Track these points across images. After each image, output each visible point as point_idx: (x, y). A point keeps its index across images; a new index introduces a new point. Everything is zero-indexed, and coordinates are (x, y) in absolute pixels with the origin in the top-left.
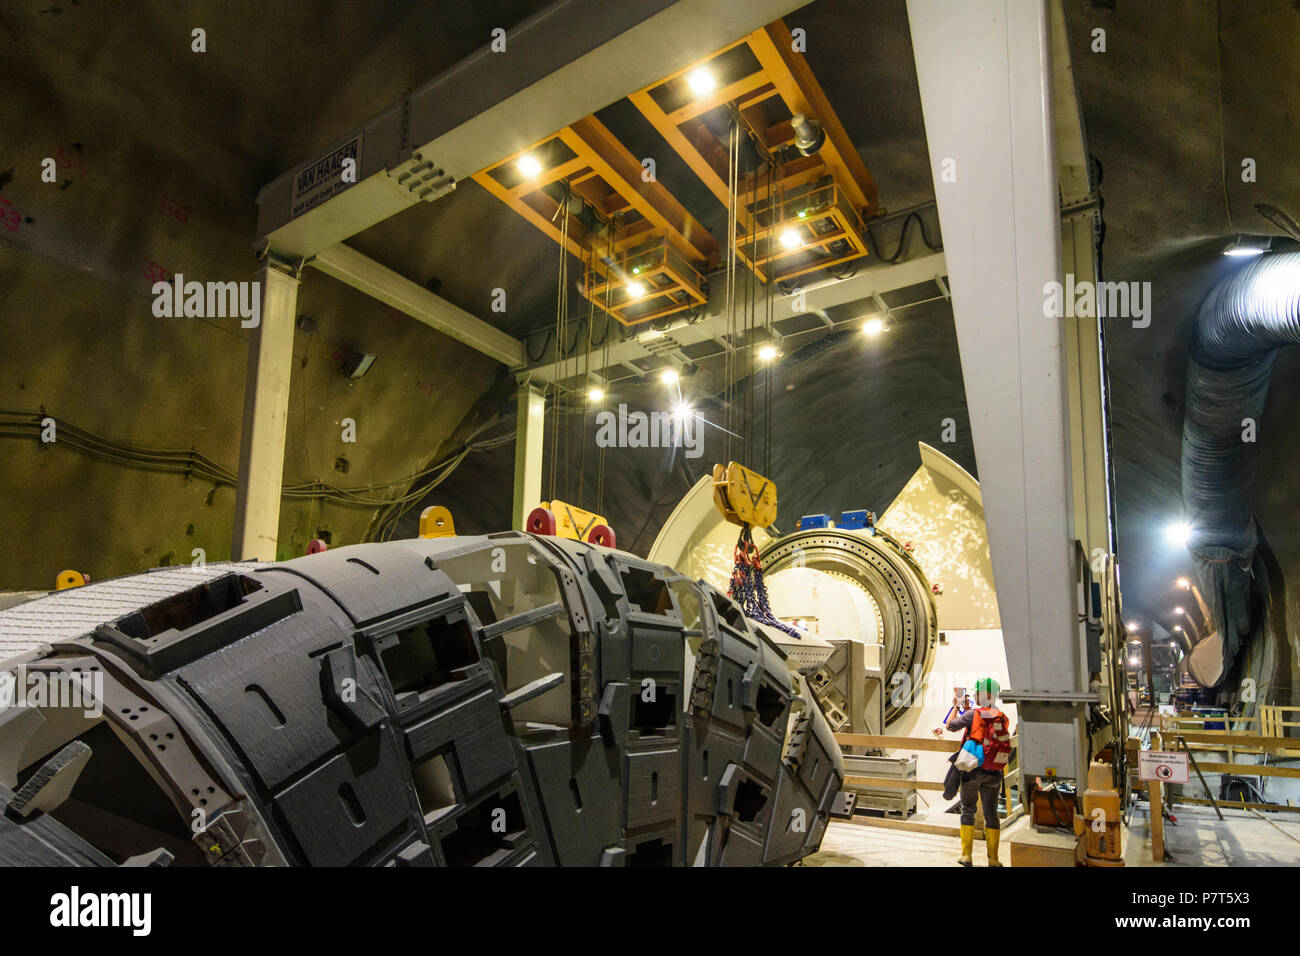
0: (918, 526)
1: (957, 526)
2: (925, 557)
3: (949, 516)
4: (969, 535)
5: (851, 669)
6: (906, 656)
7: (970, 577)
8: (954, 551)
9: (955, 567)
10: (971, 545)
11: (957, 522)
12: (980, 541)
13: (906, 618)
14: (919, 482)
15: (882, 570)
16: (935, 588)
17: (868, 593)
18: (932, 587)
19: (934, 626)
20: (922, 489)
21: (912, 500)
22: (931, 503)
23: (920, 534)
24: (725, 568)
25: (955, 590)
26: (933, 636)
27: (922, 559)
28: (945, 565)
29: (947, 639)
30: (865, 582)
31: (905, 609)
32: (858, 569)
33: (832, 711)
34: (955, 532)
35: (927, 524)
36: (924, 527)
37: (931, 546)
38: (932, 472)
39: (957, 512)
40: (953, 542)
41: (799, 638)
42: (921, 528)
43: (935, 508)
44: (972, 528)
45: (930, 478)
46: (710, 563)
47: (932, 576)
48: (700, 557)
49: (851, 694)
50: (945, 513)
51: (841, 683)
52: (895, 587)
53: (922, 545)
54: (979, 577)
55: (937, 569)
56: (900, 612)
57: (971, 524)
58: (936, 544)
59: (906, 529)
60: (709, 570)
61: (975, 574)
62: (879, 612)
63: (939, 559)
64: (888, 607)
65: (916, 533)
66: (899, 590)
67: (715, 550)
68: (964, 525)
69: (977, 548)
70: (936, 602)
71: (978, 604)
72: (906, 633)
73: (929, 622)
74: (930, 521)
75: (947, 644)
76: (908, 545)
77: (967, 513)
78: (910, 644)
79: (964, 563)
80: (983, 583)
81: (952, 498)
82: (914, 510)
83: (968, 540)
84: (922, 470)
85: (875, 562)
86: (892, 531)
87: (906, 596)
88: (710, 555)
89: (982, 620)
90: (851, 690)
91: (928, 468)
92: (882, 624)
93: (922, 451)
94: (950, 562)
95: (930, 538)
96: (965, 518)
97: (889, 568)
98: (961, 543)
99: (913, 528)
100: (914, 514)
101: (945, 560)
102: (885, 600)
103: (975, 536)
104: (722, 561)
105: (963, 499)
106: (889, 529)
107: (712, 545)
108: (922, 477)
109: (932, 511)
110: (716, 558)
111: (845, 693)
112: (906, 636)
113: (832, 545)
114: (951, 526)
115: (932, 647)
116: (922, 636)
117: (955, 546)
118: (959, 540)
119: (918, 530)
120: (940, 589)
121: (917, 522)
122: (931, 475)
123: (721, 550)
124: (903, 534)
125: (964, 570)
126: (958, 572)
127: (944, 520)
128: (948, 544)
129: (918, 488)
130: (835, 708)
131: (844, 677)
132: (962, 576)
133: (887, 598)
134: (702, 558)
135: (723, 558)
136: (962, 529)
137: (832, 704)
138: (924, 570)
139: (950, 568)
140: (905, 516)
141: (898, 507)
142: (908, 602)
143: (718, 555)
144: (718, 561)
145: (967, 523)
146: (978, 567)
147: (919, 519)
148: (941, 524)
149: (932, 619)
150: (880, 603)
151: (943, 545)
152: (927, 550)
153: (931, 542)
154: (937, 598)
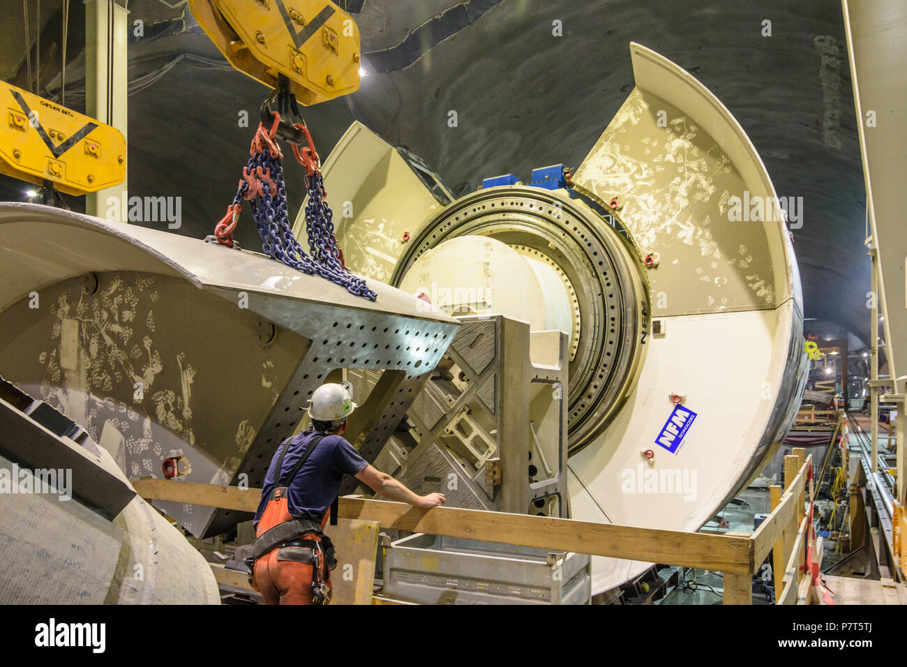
0: (627, 175)
1: (680, 170)
2: (636, 217)
3: (670, 158)
4: (697, 182)
5: (502, 366)
6: (609, 354)
7: (696, 241)
8: (675, 206)
9: (676, 229)
10: (698, 196)
11: (682, 165)
12: (711, 190)
13: (609, 301)
14: (630, 113)
15: (578, 237)
16: (649, 259)
17: (561, 272)
18: (644, 259)
19: (646, 314)
20: (635, 121)
21: (619, 138)
22: (646, 141)
23: (630, 186)
24: (386, 251)
25: (676, 262)
26: (644, 326)
27: (633, 220)
28: (662, 226)
29: (662, 331)
30: (558, 257)
31: (607, 290)
32: (548, 238)
33: (472, 437)
34: (677, 180)
35: (639, 171)
36: (637, 176)
37: (645, 201)
38: (649, 96)
39: (680, 150)
40: (675, 194)
41: (373, 299)
42: (632, 177)
43: (649, 146)
44: (700, 171)
45: (645, 105)
46: (370, 244)
47: (645, 243)
48: (357, 237)
49: (502, 407)
50: (665, 153)
51: (486, 391)
52: (596, 260)
53: (632, 201)
54: (709, 241)
55: (651, 235)
56: (602, 294)
57: (699, 166)
58: (651, 199)
59: (611, 181)
60: (367, 253)
61: (703, 236)
62: (574, 297)
63: (654, 219)
64: (585, 287)
65: (624, 185)
66: (601, 263)
67: (375, 227)
68: (690, 170)
69: (707, 199)
70: (649, 279)
71: (706, 279)
72: (609, 322)
73: (640, 308)
74: (644, 166)
75: (663, 336)
76: (613, 203)
77: (695, 151)
78: (614, 337)
79: (688, 222)
80: (713, 249)
81: (674, 131)
82: (622, 152)
83: (694, 189)
84: (636, 94)
85: (570, 227)
86: (594, 185)
87: (610, 273)
88: (370, 233)
89: (711, 301)
90: (502, 401)
91: (644, 91)
92: (578, 313)
93: (634, 57)
94: (669, 222)
95: (643, 189)
96: (691, 158)
97: (588, 235)
98: (685, 194)
99: (623, 178)
100: (622, 159)
101: (662, 220)
102: (582, 278)
103: (704, 183)
104: (383, 241)
105: (690, 131)
106: (589, 182)
107: (371, 221)
108: (635, 105)
109: (647, 151)
110: (376, 237)
111: (491, 406)
112: (609, 327)
113: (515, 207)
114: (672, 171)
115: (643, 342)
116: (630, 325)
117: (677, 199)
118: (682, 191)
119: (628, 181)
120: (655, 261)
121: (627, 170)
122: (645, 100)
123: (381, 226)
124: (608, 187)
125: (687, 232)
126: (681, 235)
127: (663, 164)
128: (668, 197)
129: (629, 121)
130: (476, 431)
131: (492, 378)
132: (685, 241)
133: (584, 276)
134: (360, 239)
135: (384, 236)
136: (687, 174)
137: (472, 425)
138: (635, 236)
139: (669, 231)
140: (612, 162)
141: (602, 150)
142: (612, 279)
143: (379, 233)
144: (379, 240)
145: (694, 165)
146: (707, 226)
147: (629, 165)
148: (659, 169)
149: (643, 303)
150: (576, 285)
151: (660, 199)
152: (639, 209)
153: (645, 196)
154: (651, 274)
